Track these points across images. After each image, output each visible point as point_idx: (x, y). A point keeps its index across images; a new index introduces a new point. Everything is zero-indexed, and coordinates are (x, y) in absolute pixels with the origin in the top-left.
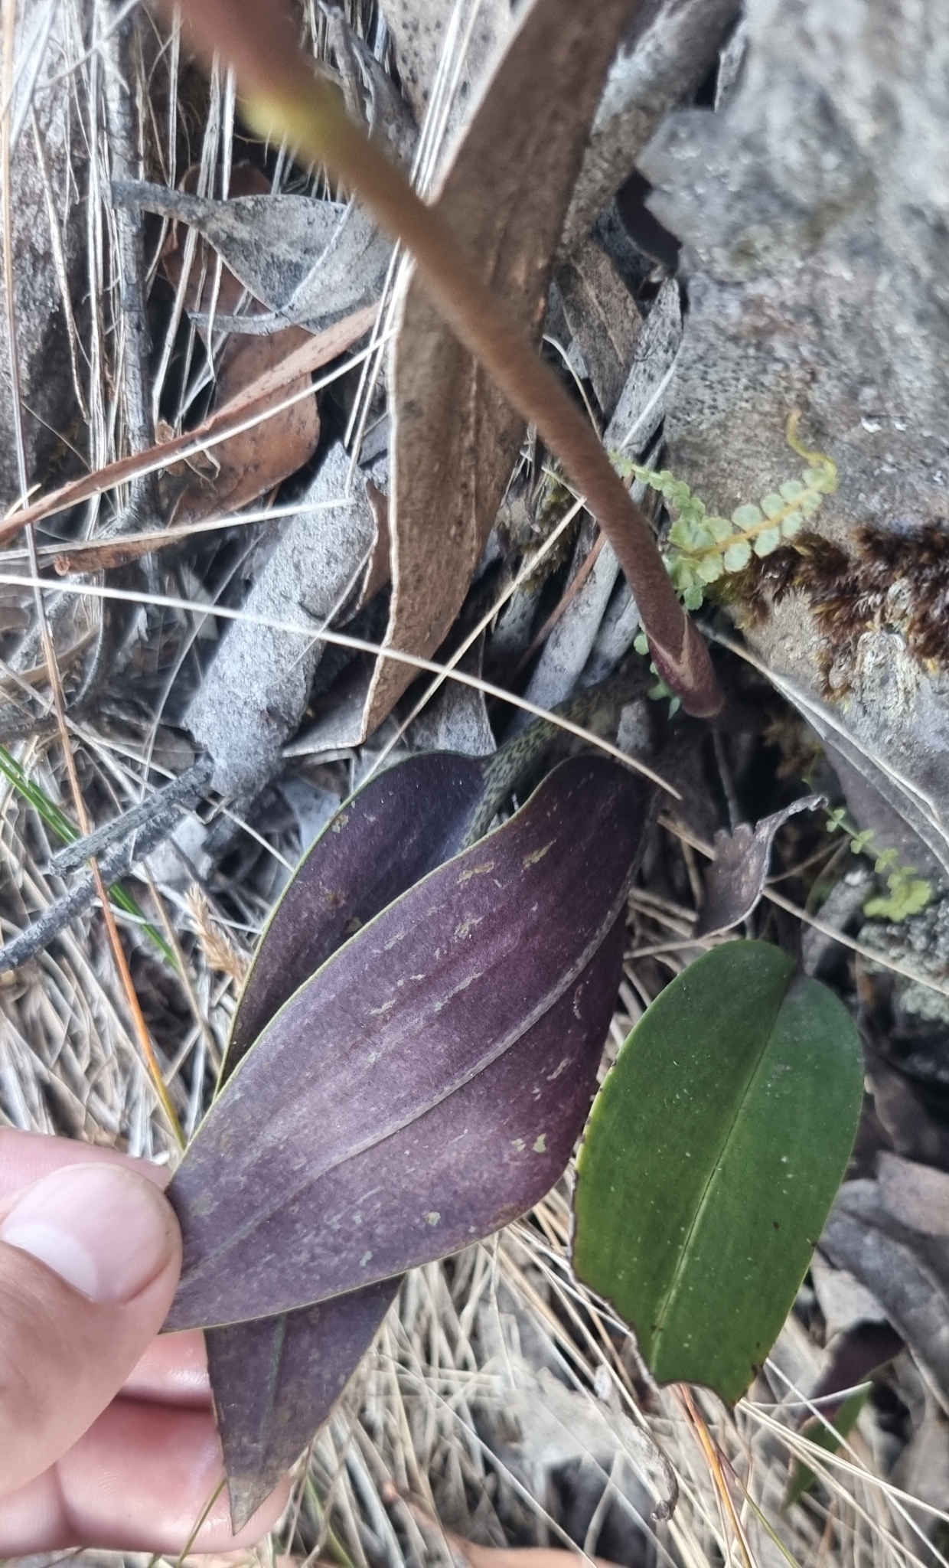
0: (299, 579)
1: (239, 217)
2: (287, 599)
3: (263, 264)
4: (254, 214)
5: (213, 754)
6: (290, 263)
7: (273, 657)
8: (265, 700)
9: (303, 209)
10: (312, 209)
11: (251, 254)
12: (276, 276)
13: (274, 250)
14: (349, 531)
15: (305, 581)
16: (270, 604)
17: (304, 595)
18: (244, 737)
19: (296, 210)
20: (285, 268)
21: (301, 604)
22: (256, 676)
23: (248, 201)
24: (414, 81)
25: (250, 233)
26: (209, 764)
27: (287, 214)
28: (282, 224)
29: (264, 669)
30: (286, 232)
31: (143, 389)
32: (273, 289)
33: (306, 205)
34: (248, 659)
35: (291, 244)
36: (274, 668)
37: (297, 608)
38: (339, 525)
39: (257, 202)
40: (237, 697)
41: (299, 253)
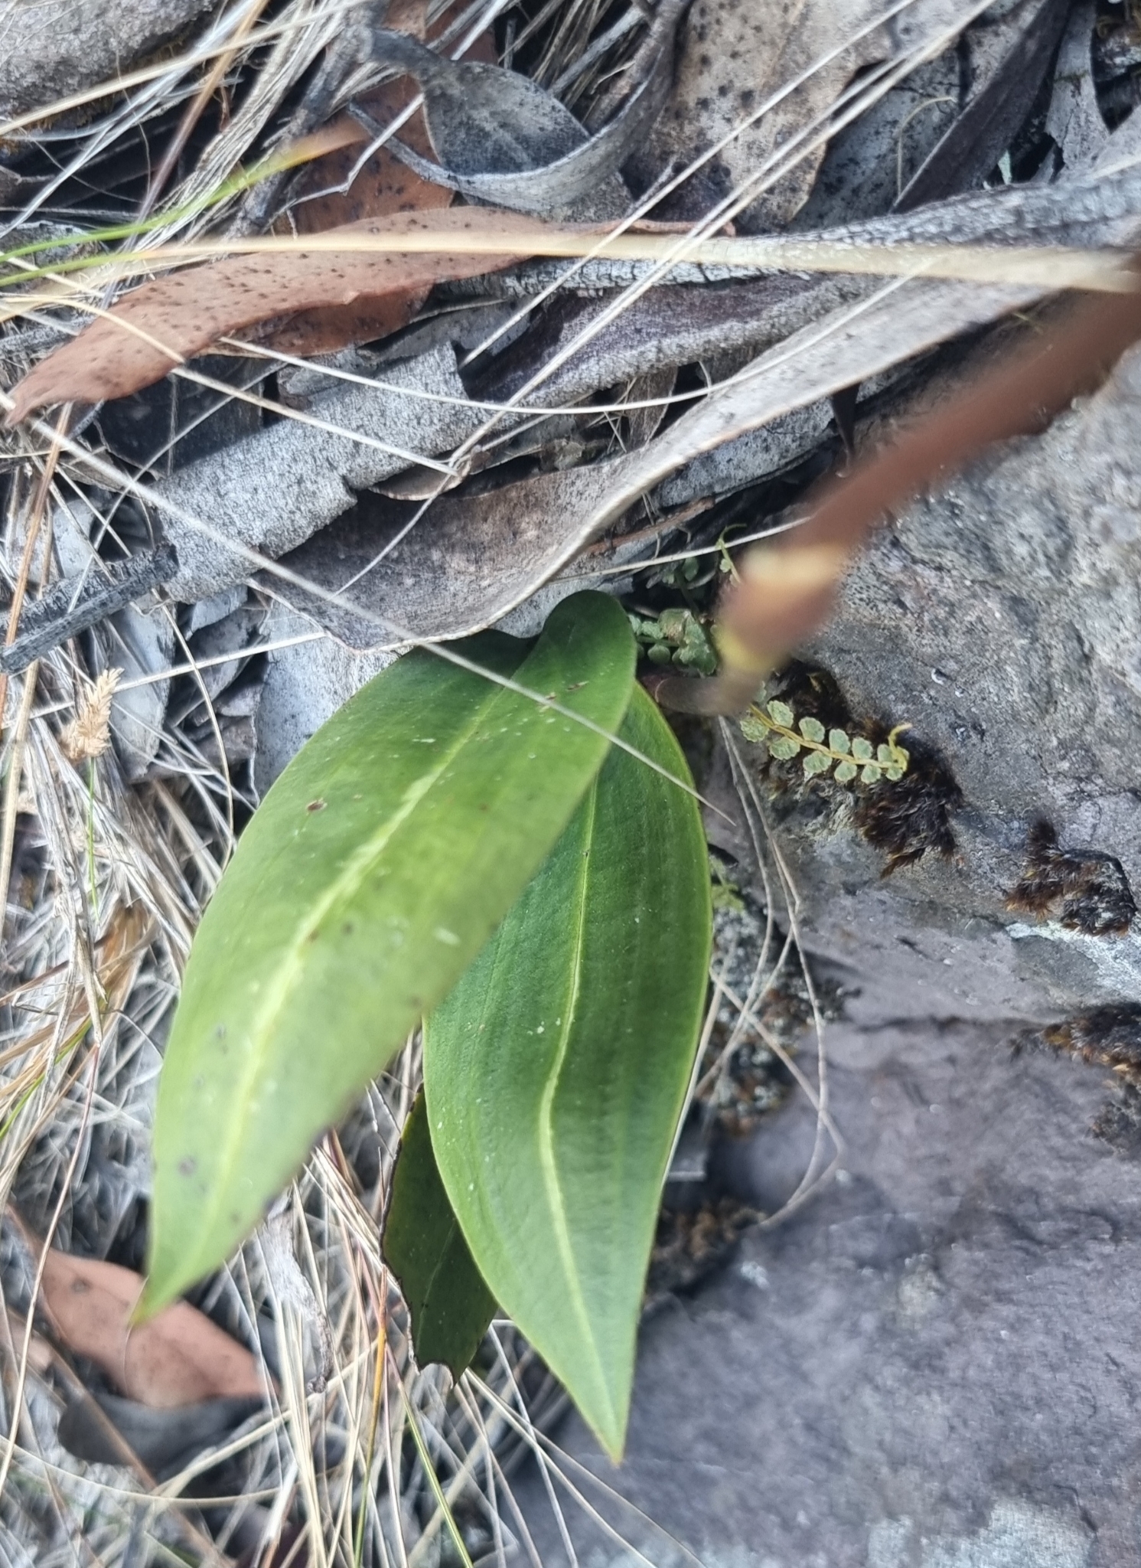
0: (353, 456)
1: (461, 78)
2: (332, 467)
3: (457, 121)
4: (477, 79)
5: (181, 561)
6: (482, 130)
7: (291, 507)
8: (262, 537)
9: (523, 90)
10: (531, 94)
11: (452, 109)
12: (462, 135)
13: (475, 114)
14: (428, 442)
15: (359, 460)
16: (310, 460)
17: (351, 471)
18: (221, 559)
19: (516, 88)
20: (474, 132)
21: (344, 478)
22: (263, 515)
23: (477, 67)
24: (702, 37)
25: (462, 92)
26: (171, 564)
27: (505, 88)
28: (495, 94)
29: (274, 513)
30: (494, 102)
31: (280, 183)
32: (452, 145)
33: (527, 89)
34: (261, 496)
35: (493, 114)
36: (285, 516)
37: (338, 480)
38: (420, 432)
39: (485, 70)
40: (232, 523)
41: (495, 124)
